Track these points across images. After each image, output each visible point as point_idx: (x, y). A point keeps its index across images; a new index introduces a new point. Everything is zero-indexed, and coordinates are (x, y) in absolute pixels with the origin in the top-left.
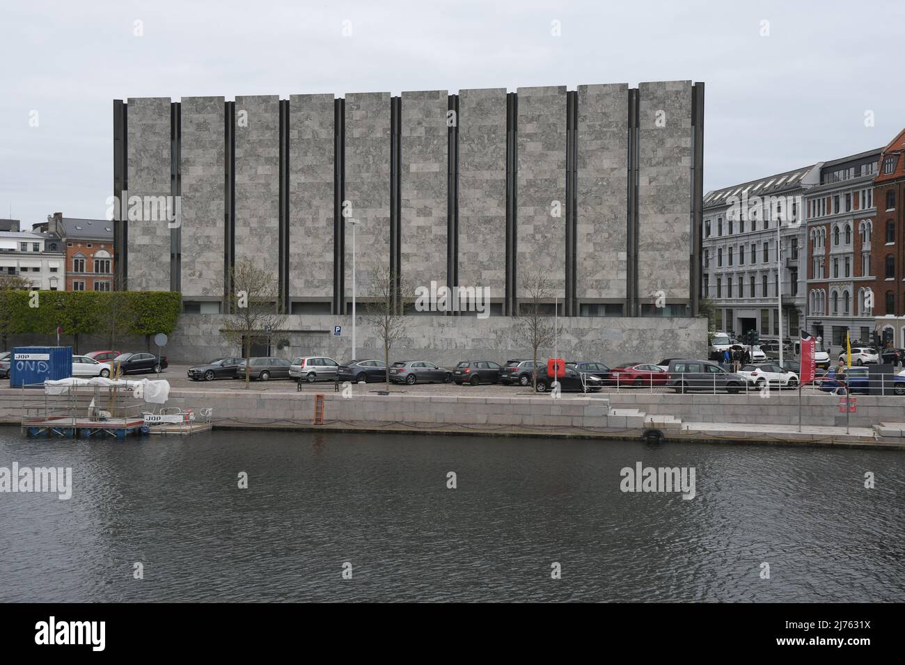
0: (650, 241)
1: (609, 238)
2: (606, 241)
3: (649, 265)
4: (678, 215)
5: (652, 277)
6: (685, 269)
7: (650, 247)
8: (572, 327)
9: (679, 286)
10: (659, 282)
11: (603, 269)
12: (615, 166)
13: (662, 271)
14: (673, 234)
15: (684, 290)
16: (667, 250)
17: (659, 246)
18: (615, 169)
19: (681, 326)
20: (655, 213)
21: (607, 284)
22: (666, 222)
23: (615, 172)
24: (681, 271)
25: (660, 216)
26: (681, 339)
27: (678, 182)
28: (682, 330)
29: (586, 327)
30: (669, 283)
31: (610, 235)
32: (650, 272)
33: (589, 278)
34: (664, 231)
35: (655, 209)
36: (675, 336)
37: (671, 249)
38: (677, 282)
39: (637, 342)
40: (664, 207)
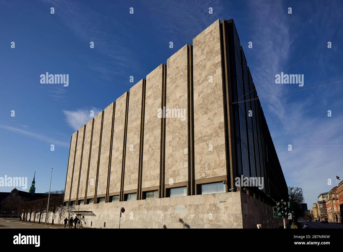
0: (200, 136)
1: (179, 141)
2: (178, 143)
3: (200, 154)
4: (216, 111)
5: (202, 162)
6: (222, 151)
7: (200, 141)
8: (162, 205)
9: (219, 166)
10: (206, 165)
11: (176, 162)
12: (182, 94)
13: (208, 156)
14: (213, 126)
15: (222, 168)
16: (210, 139)
17: (206, 138)
18: (182, 96)
19: (221, 200)
20: (202, 115)
21: (178, 172)
22: (209, 119)
23: (182, 98)
24: (220, 154)
25: (205, 116)
26: (221, 212)
27: (215, 88)
28: (222, 204)
29: (168, 205)
30: (213, 165)
31: (180, 139)
32: (201, 159)
33: (170, 170)
34: (208, 126)
35: (202, 112)
36: (217, 209)
37: (213, 138)
38: (218, 162)
39: (194, 215)
40: (207, 108)
